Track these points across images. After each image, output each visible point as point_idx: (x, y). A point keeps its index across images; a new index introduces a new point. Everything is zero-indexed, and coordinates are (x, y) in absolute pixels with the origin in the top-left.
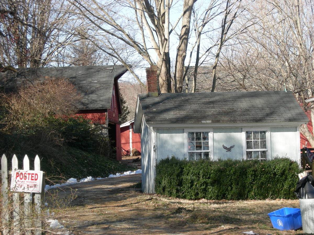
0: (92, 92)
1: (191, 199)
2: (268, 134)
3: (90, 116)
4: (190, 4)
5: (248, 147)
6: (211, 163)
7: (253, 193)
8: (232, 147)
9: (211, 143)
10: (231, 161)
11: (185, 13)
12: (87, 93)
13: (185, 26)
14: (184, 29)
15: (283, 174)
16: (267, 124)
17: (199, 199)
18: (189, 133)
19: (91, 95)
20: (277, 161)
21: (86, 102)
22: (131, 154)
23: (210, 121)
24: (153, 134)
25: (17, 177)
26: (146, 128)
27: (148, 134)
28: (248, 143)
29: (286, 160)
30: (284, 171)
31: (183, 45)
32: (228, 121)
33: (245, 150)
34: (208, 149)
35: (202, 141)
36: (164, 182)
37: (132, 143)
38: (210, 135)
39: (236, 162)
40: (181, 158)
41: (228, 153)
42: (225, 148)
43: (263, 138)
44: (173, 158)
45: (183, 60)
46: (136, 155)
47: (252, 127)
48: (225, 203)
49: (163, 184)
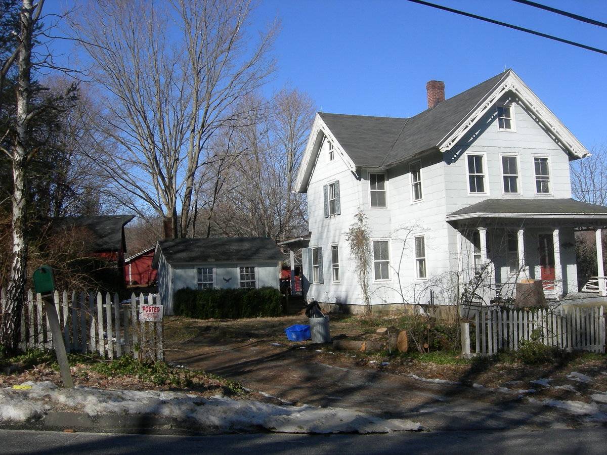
0: (105, 236)
1: (202, 319)
2: (256, 269)
3: (104, 255)
4: (193, 171)
5: (242, 279)
6: (217, 291)
7: (248, 313)
8: (229, 279)
9: (214, 276)
10: (231, 289)
11: (189, 177)
12: (101, 237)
13: (189, 187)
14: (188, 189)
15: (269, 298)
16: (256, 262)
17: (208, 319)
18: (198, 269)
19: (104, 238)
20: (264, 288)
21: (101, 243)
22: (131, 284)
23: (214, 260)
24: (170, 270)
25: (144, 309)
26: (163, 265)
27: (165, 270)
28: (241, 275)
29: (270, 288)
30: (270, 296)
31: (187, 202)
32: (224, 259)
33: (239, 281)
34: (212, 281)
35: (208, 275)
36: (182, 307)
37: (132, 274)
38: (214, 270)
39: (235, 290)
40: (193, 288)
41: (227, 283)
42: (225, 279)
43: (253, 271)
44: (188, 288)
45: (187, 213)
46: (135, 284)
47: (244, 264)
48: (230, 321)
49: (181, 308)
